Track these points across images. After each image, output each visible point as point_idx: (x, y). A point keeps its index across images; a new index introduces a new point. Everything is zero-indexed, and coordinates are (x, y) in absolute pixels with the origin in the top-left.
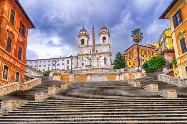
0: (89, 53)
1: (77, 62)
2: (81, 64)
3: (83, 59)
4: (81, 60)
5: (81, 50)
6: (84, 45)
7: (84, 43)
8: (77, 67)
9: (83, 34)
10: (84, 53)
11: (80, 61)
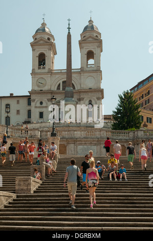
0: (56, 89)
1: (29, 108)
2: (38, 115)
3: (41, 103)
4: (38, 105)
5: (37, 80)
6: (44, 68)
7: (44, 64)
8: (29, 122)
9: (41, 40)
10: (43, 89)
11: (36, 107)
